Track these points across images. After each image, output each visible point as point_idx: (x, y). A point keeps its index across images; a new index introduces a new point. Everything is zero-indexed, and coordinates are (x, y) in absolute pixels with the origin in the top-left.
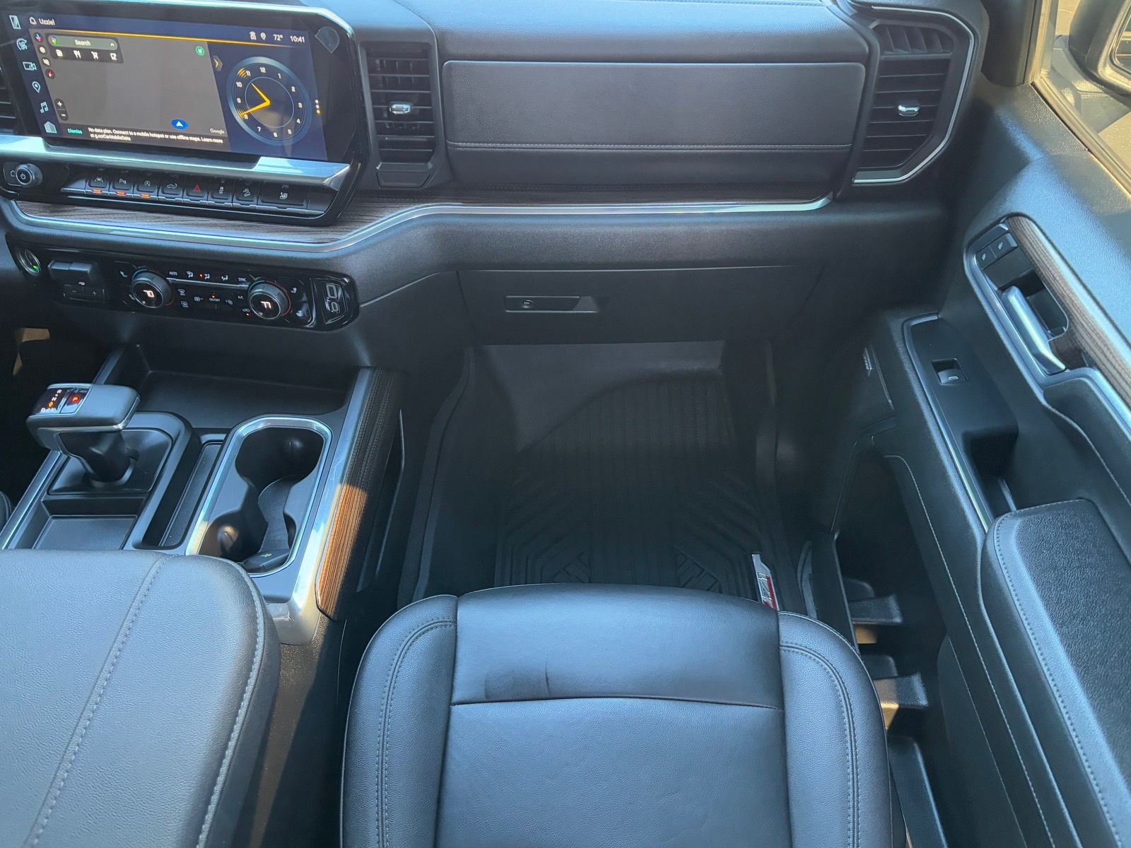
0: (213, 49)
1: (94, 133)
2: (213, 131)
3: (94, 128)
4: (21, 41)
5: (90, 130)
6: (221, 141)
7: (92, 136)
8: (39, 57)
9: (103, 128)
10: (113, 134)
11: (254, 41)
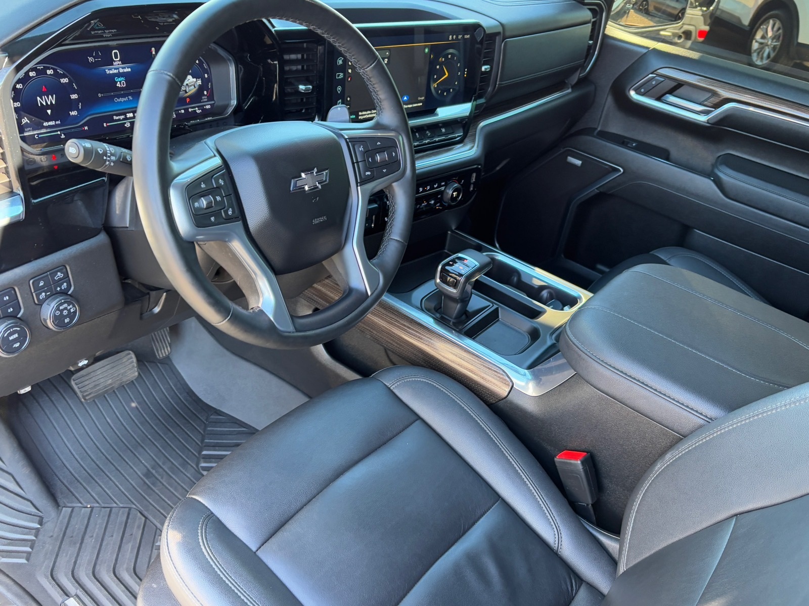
0: (432, 48)
1: (362, 115)
2: (419, 99)
3: (362, 111)
4: (340, 59)
5: (360, 113)
6: (421, 104)
7: (360, 118)
8: (347, 67)
9: (366, 111)
10: (371, 114)
11: (450, 41)
